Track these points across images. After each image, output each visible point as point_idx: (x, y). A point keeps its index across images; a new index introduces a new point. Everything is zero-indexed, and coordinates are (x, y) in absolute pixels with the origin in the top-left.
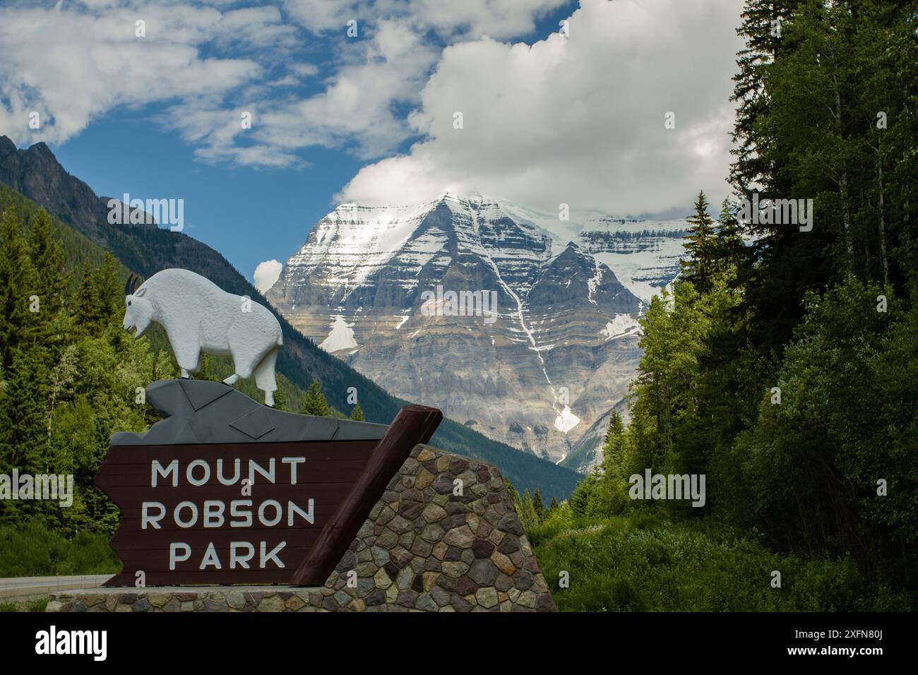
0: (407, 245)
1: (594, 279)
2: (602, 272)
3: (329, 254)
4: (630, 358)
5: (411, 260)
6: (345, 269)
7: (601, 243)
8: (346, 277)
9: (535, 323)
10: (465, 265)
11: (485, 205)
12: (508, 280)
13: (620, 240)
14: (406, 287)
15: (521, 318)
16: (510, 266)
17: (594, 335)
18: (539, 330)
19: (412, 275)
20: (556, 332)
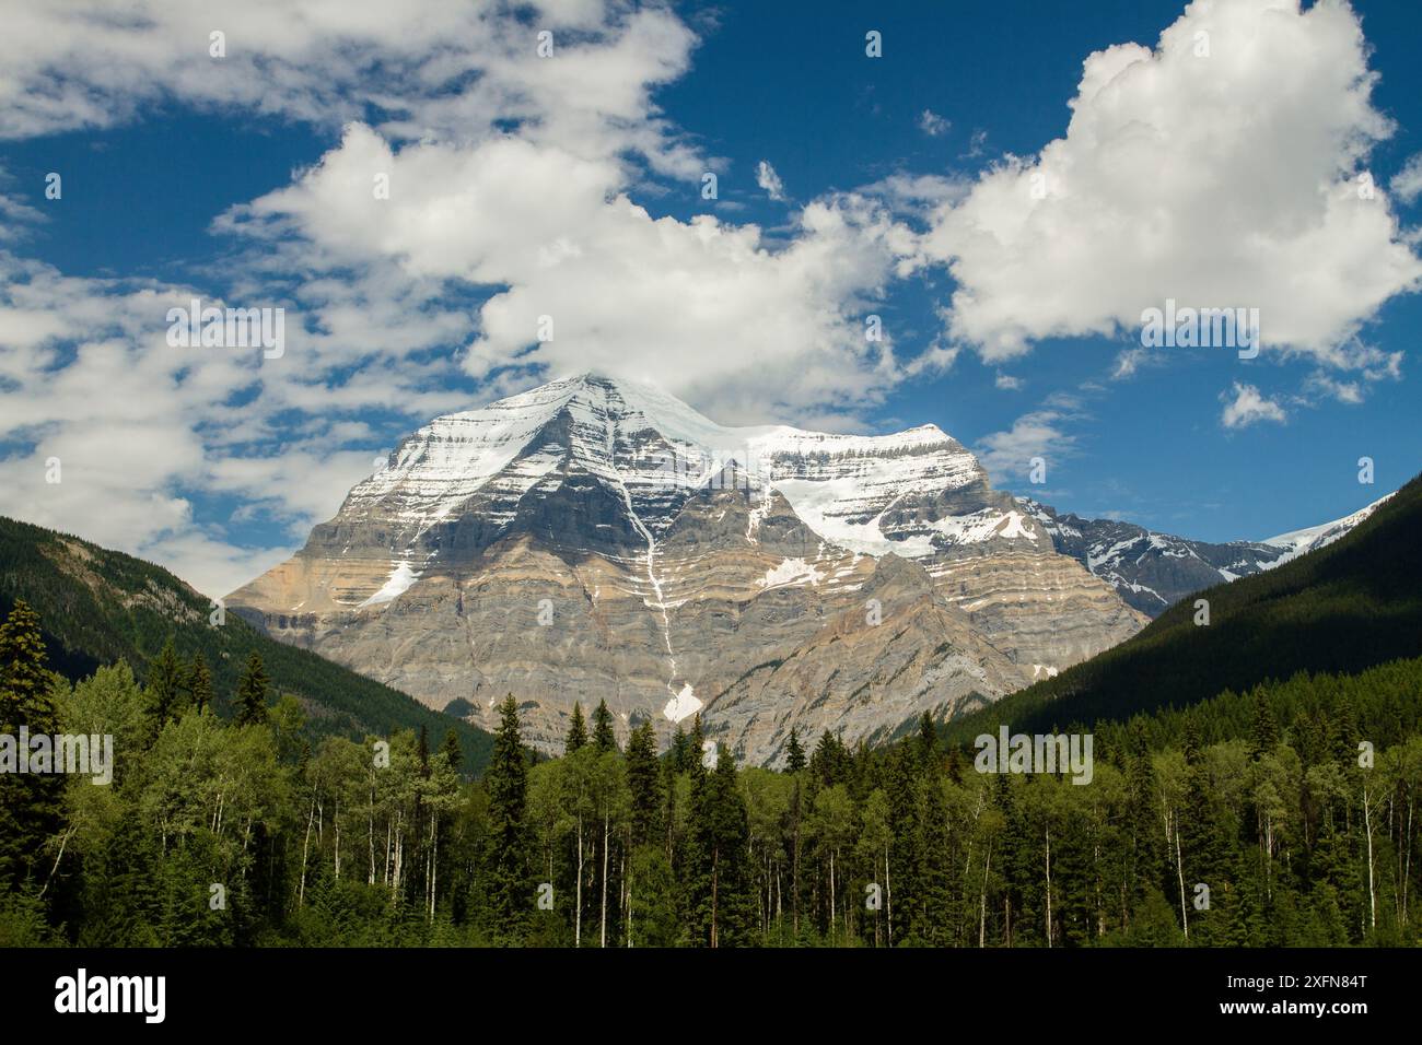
0: (510, 466)
1: (759, 510)
2: (773, 501)
3: (407, 480)
4: (789, 617)
5: (512, 485)
6: (426, 500)
7: (789, 467)
8: (426, 510)
9: (668, 570)
10: (576, 489)
11: (626, 414)
12: (640, 512)
13: (816, 462)
14: (498, 521)
15: (650, 563)
16: (647, 494)
17: (745, 586)
18: (672, 580)
19: (510, 506)
20: (693, 581)
